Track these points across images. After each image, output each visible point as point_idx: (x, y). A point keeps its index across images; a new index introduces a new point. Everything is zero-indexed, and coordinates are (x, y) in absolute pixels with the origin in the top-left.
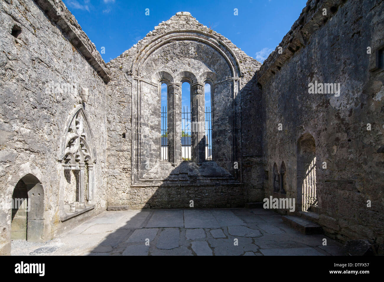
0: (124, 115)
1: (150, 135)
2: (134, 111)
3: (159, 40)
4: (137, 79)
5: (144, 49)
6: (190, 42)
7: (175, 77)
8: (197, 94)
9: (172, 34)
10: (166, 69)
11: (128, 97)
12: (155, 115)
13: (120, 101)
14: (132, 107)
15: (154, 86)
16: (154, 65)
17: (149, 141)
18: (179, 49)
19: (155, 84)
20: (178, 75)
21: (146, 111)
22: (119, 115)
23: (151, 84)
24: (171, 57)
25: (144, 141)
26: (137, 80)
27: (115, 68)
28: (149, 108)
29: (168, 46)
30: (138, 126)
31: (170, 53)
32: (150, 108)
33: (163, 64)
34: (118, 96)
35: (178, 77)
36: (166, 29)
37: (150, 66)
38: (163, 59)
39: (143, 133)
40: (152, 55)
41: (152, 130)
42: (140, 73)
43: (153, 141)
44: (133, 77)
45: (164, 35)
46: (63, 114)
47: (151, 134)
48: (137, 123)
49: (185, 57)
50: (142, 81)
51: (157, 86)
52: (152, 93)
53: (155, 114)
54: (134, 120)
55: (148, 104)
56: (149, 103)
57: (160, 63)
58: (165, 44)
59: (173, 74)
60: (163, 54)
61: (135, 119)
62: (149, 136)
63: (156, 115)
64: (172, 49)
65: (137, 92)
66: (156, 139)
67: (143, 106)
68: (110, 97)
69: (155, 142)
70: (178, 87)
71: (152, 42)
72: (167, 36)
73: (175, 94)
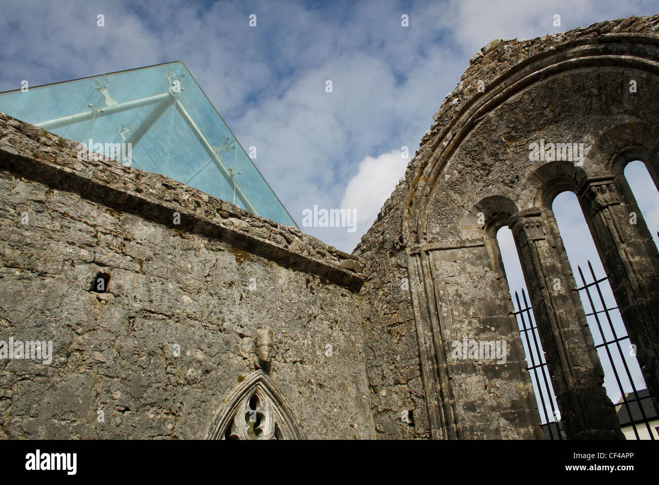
0: (402, 359)
1: (486, 397)
2: (423, 338)
3: (449, 135)
4: (417, 251)
5: (421, 175)
6: (524, 94)
7: (518, 196)
8: (602, 208)
9: (473, 106)
10: (491, 190)
11: (405, 306)
12: (493, 329)
13: (389, 326)
14: (416, 331)
15: (470, 247)
16: (456, 196)
17: (487, 420)
18: (502, 125)
19: (474, 241)
20: (524, 188)
21: (459, 326)
22: (393, 363)
23: (461, 248)
24: (492, 156)
25: (468, 424)
26: (419, 254)
27: (371, 250)
28: (466, 314)
29: (474, 135)
30: (440, 380)
31: (484, 148)
32: (471, 314)
33: (477, 181)
34: (385, 314)
35: (526, 192)
36: (457, 106)
37: (446, 204)
38: (474, 172)
39: (460, 397)
40: (443, 177)
41: (490, 379)
42: (425, 234)
43: (503, 415)
44: (408, 250)
45: (457, 119)
46: (203, 406)
47: (490, 393)
48: (436, 373)
49: (528, 132)
50: (432, 250)
51: (481, 243)
52: (469, 268)
53: (491, 326)
54: (428, 366)
55: (463, 304)
56: (466, 298)
57: (470, 183)
58: (463, 135)
59: (509, 192)
60: (468, 161)
61: (430, 362)
62: (484, 400)
63: (497, 327)
64: (486, 135)
65: (425, 283)
66: (514, 405)
67: (445, 314)
68: (368, 323)
69: (511, 416)
70: (534, 219)
71: (433, 151)
72: (463, 118)
73: (534, 241)
